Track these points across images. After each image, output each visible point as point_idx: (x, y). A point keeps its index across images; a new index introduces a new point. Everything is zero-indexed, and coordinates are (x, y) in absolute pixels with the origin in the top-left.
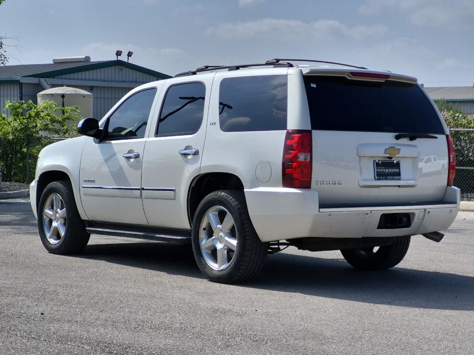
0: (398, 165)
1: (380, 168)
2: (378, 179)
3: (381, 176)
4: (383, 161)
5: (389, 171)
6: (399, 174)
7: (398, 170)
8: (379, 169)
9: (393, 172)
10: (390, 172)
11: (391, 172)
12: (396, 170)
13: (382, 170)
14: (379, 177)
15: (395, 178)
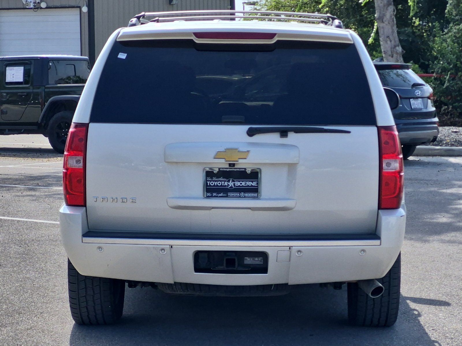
0: (255, 175)
1: (217, 179)
2: (208, 197)
3: (215, 192)
4: (221, 169)
5: (234, 185)
6: (255, 190)
7: (254, 184)
8: (214, 181)
9: (243, 186)
10: (237, 186)
11: (239, 186)
12: (249, 183)
13: (219, 183)
14: (212, 194)
15: (246, 195)
